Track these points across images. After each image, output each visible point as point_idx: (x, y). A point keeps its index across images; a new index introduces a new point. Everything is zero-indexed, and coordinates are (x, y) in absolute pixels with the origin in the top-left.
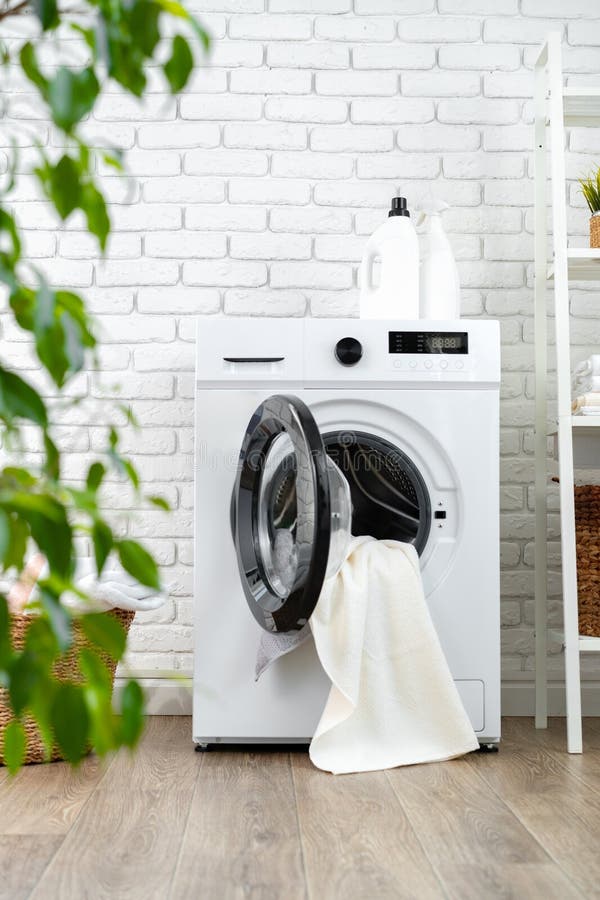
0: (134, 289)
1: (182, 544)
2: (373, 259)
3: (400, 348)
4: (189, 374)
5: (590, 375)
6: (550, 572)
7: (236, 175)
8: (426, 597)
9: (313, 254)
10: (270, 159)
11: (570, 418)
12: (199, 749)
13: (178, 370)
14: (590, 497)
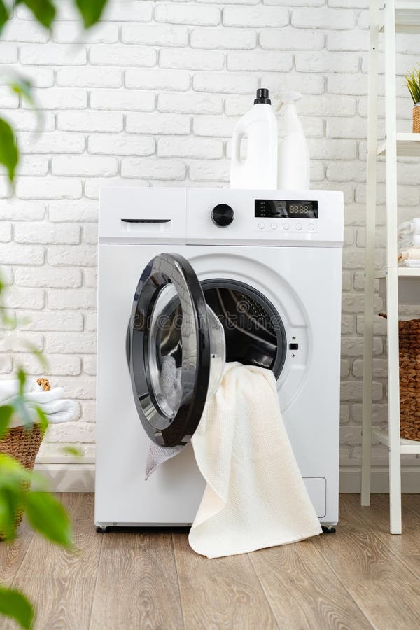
0: (49, 156)
1: (86, 359)
2: (242, 136)
3: (263, 213)
4: (93, 225)
5: (412, 234)
6: (373, 382)
7: (131, 66)
8: (282, 413)
9: (192, 130)
10: (158, 54)
11: (396, 269)
12: (99, 530)
13: (84, 221)
14: (410, 331)
